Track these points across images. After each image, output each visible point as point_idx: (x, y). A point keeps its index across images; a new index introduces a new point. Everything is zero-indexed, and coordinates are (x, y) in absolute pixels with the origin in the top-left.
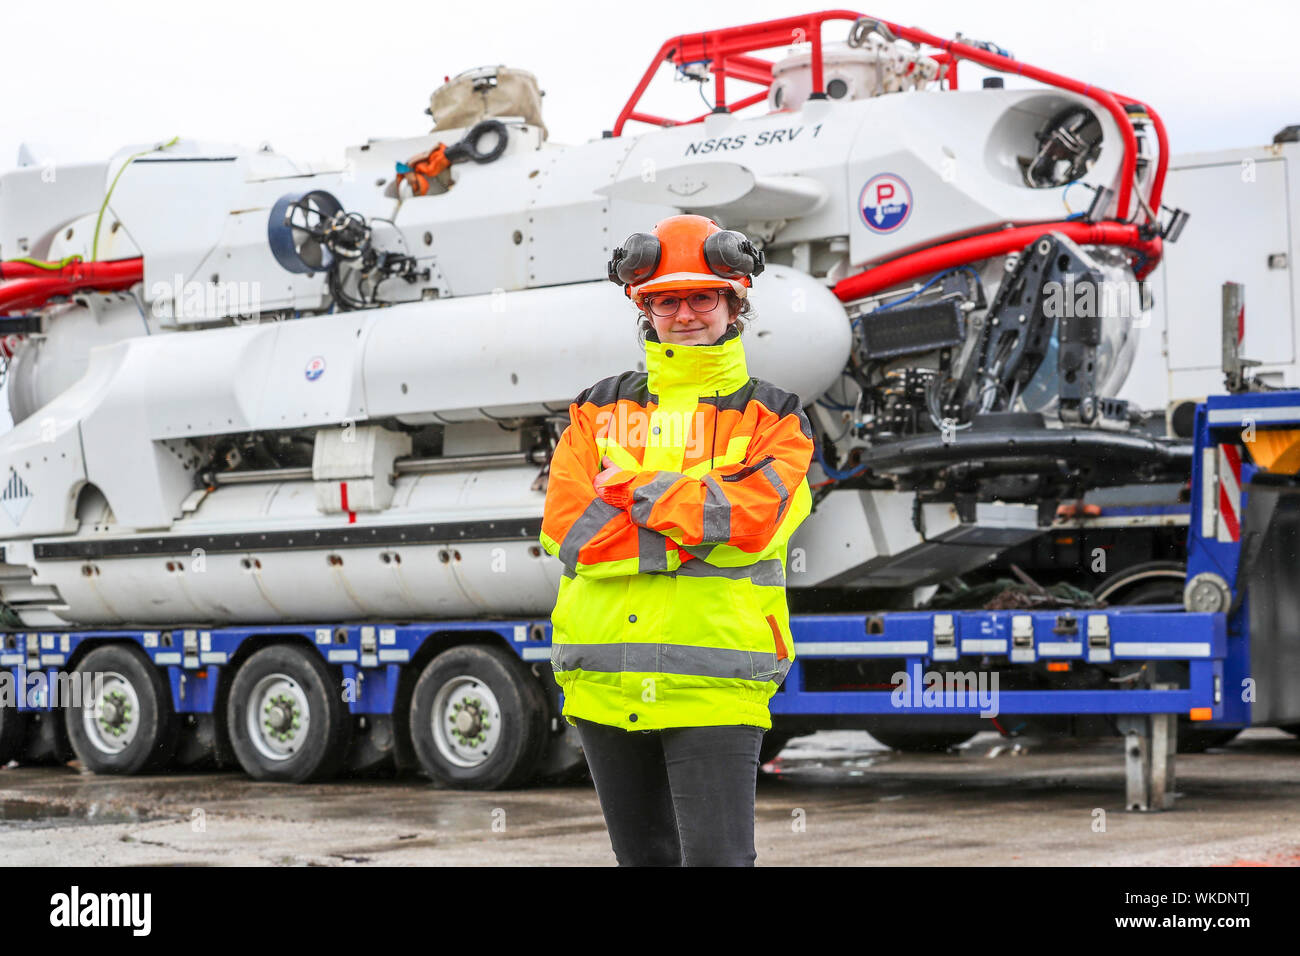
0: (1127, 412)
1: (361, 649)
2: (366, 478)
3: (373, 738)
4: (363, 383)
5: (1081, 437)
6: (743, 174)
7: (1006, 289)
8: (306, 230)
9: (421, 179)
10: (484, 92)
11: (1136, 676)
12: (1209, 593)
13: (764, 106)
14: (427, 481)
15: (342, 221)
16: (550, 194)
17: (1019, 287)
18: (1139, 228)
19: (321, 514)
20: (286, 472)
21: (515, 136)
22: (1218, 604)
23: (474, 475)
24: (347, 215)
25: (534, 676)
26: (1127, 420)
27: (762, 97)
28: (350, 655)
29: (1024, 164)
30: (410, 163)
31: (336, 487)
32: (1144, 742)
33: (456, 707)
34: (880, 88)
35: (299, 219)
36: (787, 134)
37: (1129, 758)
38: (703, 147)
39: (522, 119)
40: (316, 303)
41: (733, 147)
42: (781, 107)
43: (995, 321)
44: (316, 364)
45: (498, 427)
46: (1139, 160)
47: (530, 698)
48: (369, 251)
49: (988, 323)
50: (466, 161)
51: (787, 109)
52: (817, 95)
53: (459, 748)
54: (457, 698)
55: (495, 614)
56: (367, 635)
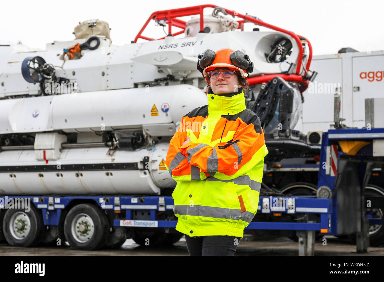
0: (299, 134)
1: (48, 204)
2: (52, 149)
3: (51, 233)
4: (52, 118)
5: (286, 142)
6: (179, 55)
7: (262, 94)
8: (34, 69)
9: (71, 54)
10: (92, 28)
11: (303, 218)
12: (325, 192)
13: (183, 35)
14: (72, 151)
15: (46, 66)
16: (114, 60)
17: (266, 93)
18: (303, 77)
19: (37, 161)
20: (25, 147)
21: (102, 41)
22: (328, 196)
23: (87, 149)
24: (48, 65)
25: (105, 213)
26: (299, 137)
27: (183, 32)
28: (45, 206)
29: (266, 55)
30: (68, 49)
31: (42, 152)
32: (305, 239)
33: (79, 223)
34: (221, 30)
35: (31, 65)
36: (192, 44)
37: (299, 245)
38: (164, 47)
39: (105, 37)
40: (36, 93)
41: (174, 47)
42: (189, 35)
43: (258, 105)
44: (36, 112)
45: (95, 134)
46: (304, 55)
47: (104, 221)
48: (54, 77)
49: (255, 105)
50: (86, 49)
51: (191, 36)
52: (201, 31)
53: (80, 236)
54: (80, 221)
55: (93, 194)
56: (51, 200)
